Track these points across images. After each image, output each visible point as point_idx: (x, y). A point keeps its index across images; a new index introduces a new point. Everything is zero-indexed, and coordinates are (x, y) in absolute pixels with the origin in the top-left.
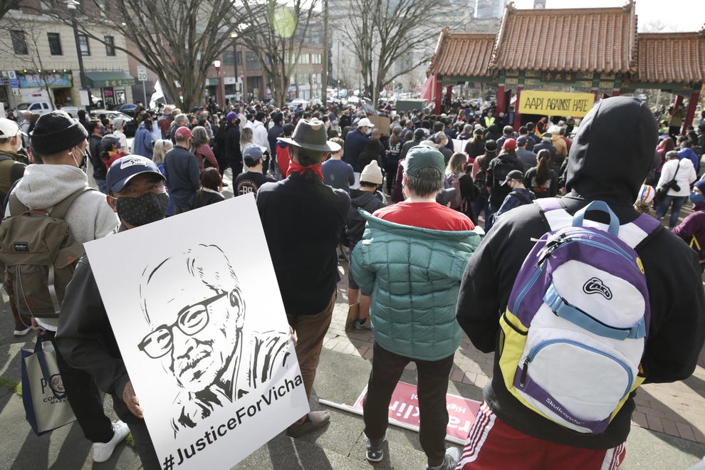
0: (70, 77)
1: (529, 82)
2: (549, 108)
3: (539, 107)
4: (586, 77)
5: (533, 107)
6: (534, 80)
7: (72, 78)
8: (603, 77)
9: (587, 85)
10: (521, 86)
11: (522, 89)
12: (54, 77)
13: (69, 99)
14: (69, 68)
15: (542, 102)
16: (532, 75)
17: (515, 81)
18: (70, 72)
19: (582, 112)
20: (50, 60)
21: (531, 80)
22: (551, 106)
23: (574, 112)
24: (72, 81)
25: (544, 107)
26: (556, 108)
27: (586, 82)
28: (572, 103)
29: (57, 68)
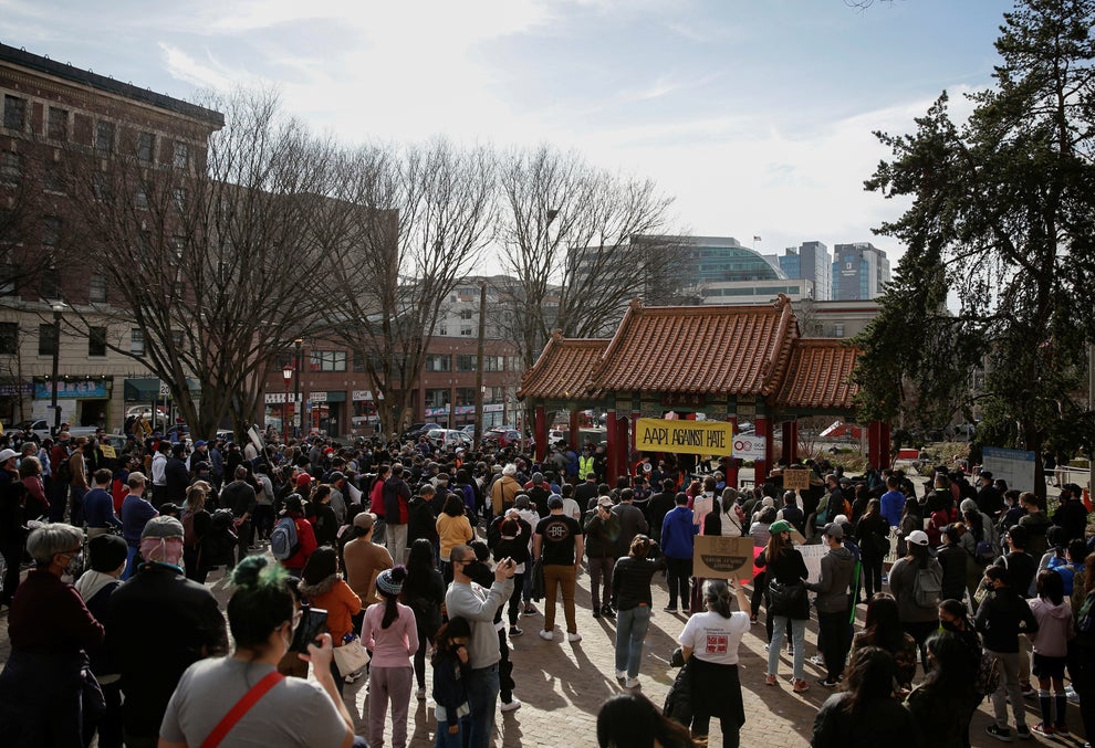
0: (109, 385)
1: (646, 407)
2: (676, 442)
3: (663, 441)
4: (718, 399)
5: (655, 441)
6: (652, 404)
7: (112, 387)
8: (740, 400)
9: (722, 410)
10: (637, 411)
11: (639, 416)
12: (86, 385)
13: (102, 415)
14: (110, 373)
15: (666, 434)
16: (649, 397)
17: (628, 405)
18: (110, 378)
19: (719, 448)
20: (86, 362)
21: (649, 404)
22: (678, 440)
23: (709, 448)
24: (111, 391)
25: (670, 441)
26: (686, 442)
27: (719, 407)
28: (705, 435)
29: (93, 373)
